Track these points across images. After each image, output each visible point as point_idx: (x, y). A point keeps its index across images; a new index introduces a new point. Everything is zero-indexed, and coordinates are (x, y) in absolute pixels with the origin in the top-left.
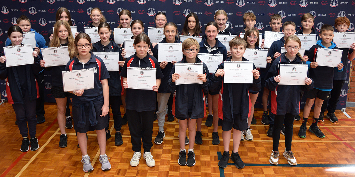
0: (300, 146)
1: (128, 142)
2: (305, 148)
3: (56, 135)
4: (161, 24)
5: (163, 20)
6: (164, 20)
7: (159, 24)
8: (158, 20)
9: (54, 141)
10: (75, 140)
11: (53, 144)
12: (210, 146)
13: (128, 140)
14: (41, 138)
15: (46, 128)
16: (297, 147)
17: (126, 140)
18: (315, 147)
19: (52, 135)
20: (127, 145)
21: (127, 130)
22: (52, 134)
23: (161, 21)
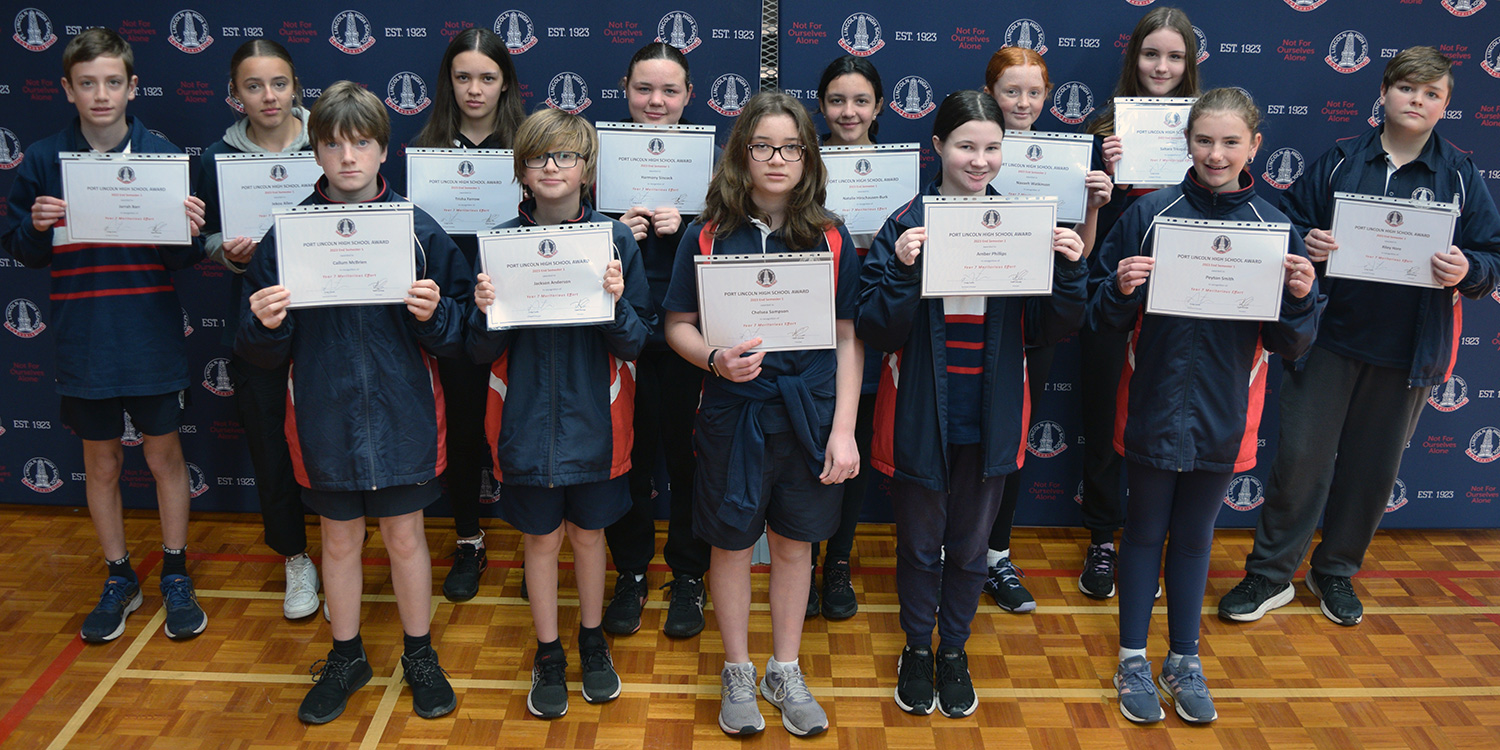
0: (1391, 715)
1: (507, 717)
2: (1419, 730)
3: (120, 684)
4: (660, 111)
5: (670, 91)
6: (675, 92)
7: (648, 109)
8: (641, 89)
9: (106, 717)
10: (221, 709)
11: (106, 736)
12: (934, 729)
13: (503, 707)
14: (40, 702)
15: (65, 645)
16: (1377, 726)
17: (495, 706)
18: (1467, 722)
19: (95, 685)
20: (503, 734)
21: (495, 651)
22: (93, 679)
23: (658, 97)
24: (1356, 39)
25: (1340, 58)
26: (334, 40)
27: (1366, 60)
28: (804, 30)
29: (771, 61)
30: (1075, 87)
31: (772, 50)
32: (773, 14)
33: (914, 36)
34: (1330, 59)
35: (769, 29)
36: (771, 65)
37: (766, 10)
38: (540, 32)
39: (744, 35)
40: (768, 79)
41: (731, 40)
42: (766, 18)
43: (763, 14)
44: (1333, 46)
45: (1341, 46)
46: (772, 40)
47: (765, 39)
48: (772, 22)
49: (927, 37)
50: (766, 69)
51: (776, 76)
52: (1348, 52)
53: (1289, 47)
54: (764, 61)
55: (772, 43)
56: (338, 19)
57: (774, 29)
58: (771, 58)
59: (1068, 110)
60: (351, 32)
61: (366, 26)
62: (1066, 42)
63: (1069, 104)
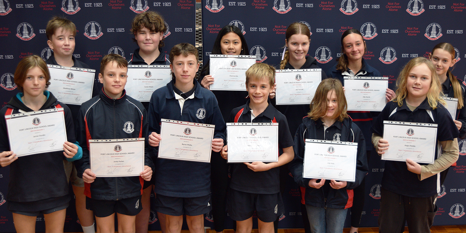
24: (436, 26)
25: (430, 34)
26: (18, 35)
27: (441, 35)
28: (213, 28)
29: (200, 40)
30: (324, 48)
31: (200, 36)
32: (200, 21)
33: (258, 29)
34: (426, 35)
35: (198, 27)
36: (200, 42)
37: (197, 20)
38: (104, 31)
39: (188, 30)
40: (199, 47)
41: (183, 32)
42: (197, 23)
43: (196, 21)
44: (427, 29)
45: (431, 29)
46: (200, 32)
47: (197, 31)
48: (200, 24)
49: (263, 29)
50: (198, 43)
51: (202, 46)
52: (434, 32)
53: (410, 30)
54: (197, 40)
55: (200, 33)
56: (20, 26)
57: (201, 27)
58: (200, 39)
59: (321, 58)
60: (25, 32)
61: (32, 29)
62: (319, 30)
63: (322, 55)
